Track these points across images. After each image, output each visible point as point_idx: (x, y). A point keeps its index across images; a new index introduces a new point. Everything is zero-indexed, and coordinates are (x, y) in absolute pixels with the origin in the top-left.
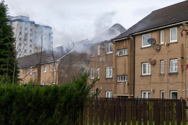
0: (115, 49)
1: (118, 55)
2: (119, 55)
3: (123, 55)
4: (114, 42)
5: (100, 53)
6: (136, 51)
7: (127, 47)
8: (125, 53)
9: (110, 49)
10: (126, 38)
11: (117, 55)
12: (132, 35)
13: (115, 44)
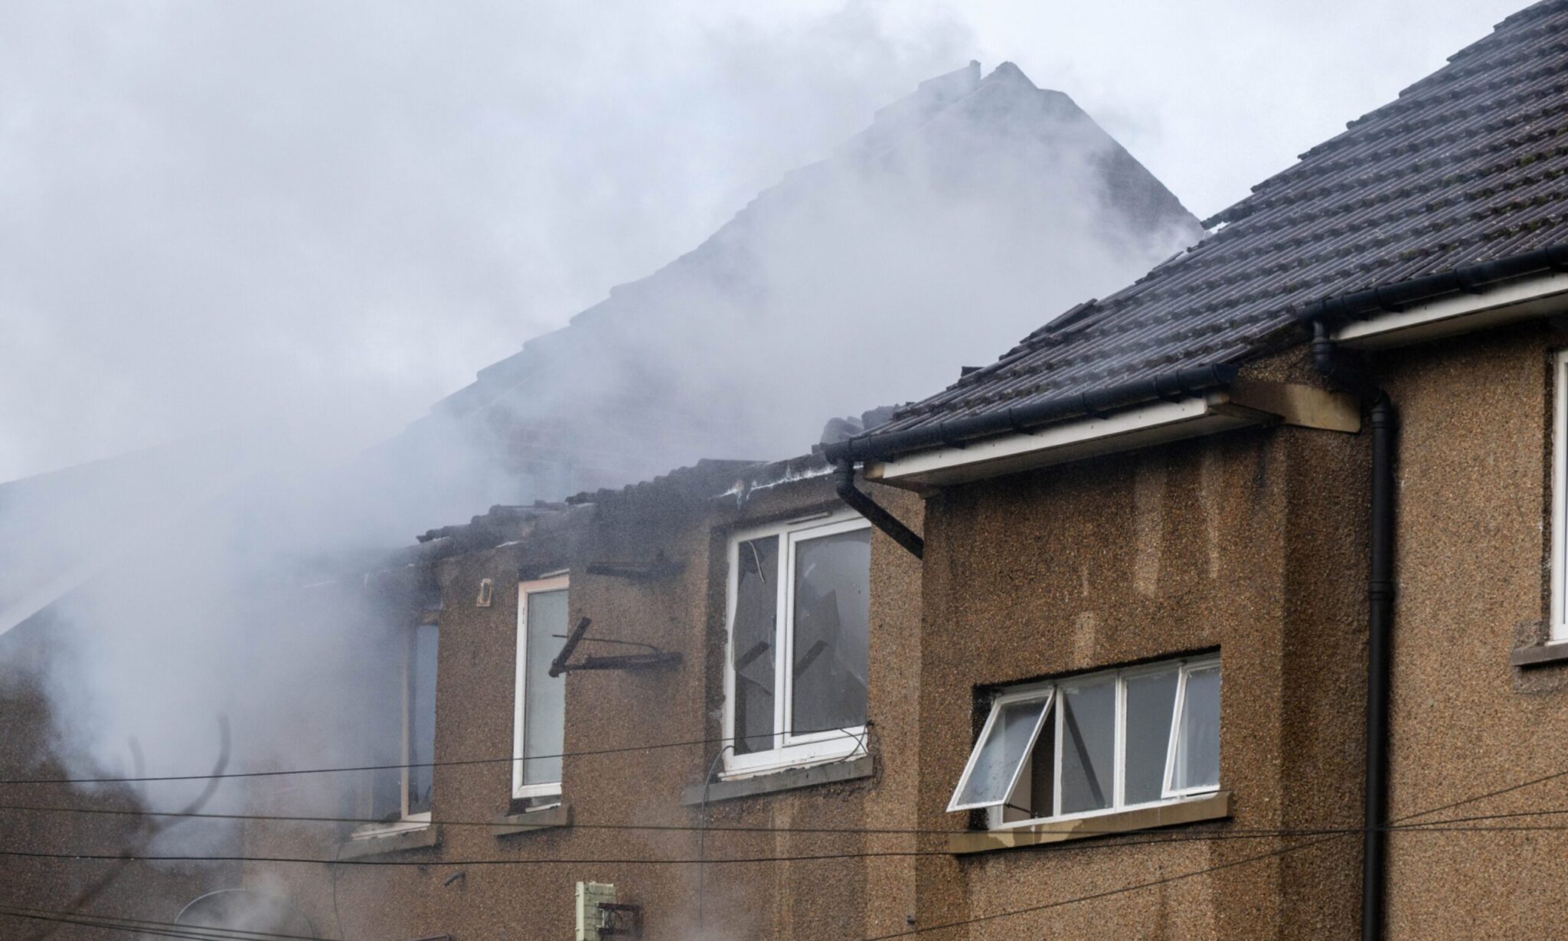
0: (929, 663)
1: (994, 804)
2: (1010, 809)
3: (1119, 805)
4: (912, 513)
5: (571, 756)
6: (1403, 726)
7: (1206, 635)
8: (1146, 780)
9: (799, 669)
10: (1197, 408)
11: (977, 820)
12: (1334, 344)
13: (913, 544)
